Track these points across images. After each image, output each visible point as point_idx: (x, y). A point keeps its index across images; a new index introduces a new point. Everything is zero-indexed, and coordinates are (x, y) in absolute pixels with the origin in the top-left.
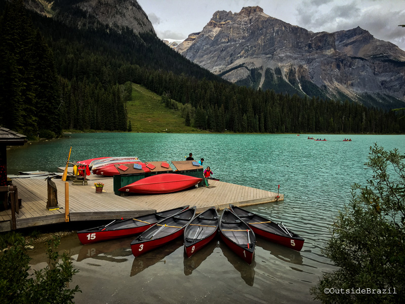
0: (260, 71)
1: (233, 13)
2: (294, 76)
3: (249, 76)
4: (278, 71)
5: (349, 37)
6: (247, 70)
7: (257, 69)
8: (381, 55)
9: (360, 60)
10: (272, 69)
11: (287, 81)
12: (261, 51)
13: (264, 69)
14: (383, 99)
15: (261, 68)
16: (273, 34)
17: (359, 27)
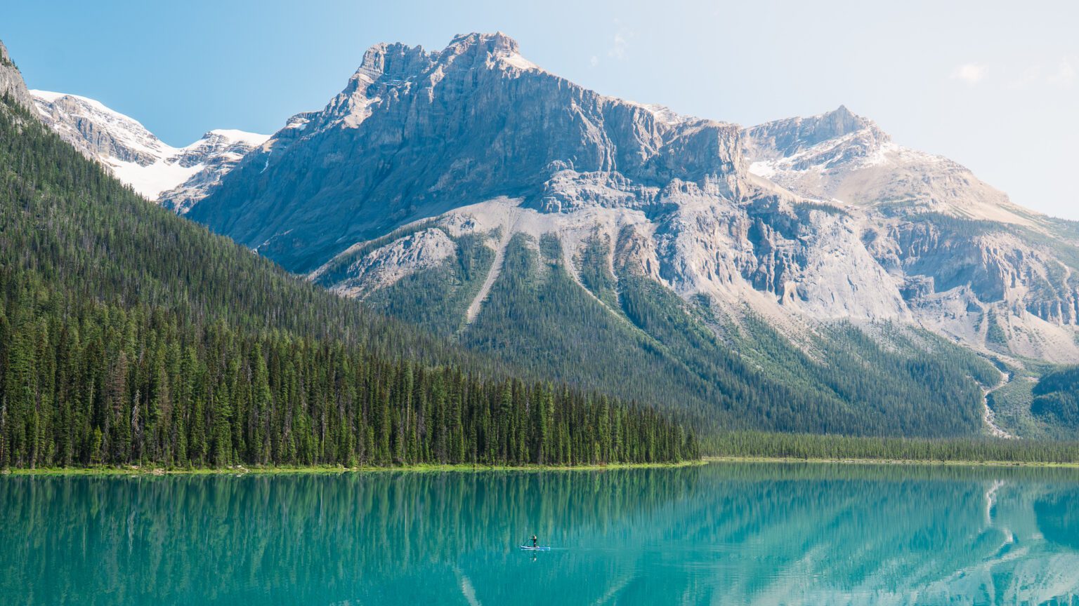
0: (490, 244)
1: (428, 53)
2: (601, 261)
3: (449, 258)
4: (552, 245)
5: (811, 140)
6: (445, 238)
7: (480, 237)
8: (908, 199)
9: (822, 213)
10: (530, 238)
11: (577, 279)
12: (505, 176)
13: (506, 238)
14: (902, 342)
15: (496, 234)
16: (542, 125)
17: (842, 107)
